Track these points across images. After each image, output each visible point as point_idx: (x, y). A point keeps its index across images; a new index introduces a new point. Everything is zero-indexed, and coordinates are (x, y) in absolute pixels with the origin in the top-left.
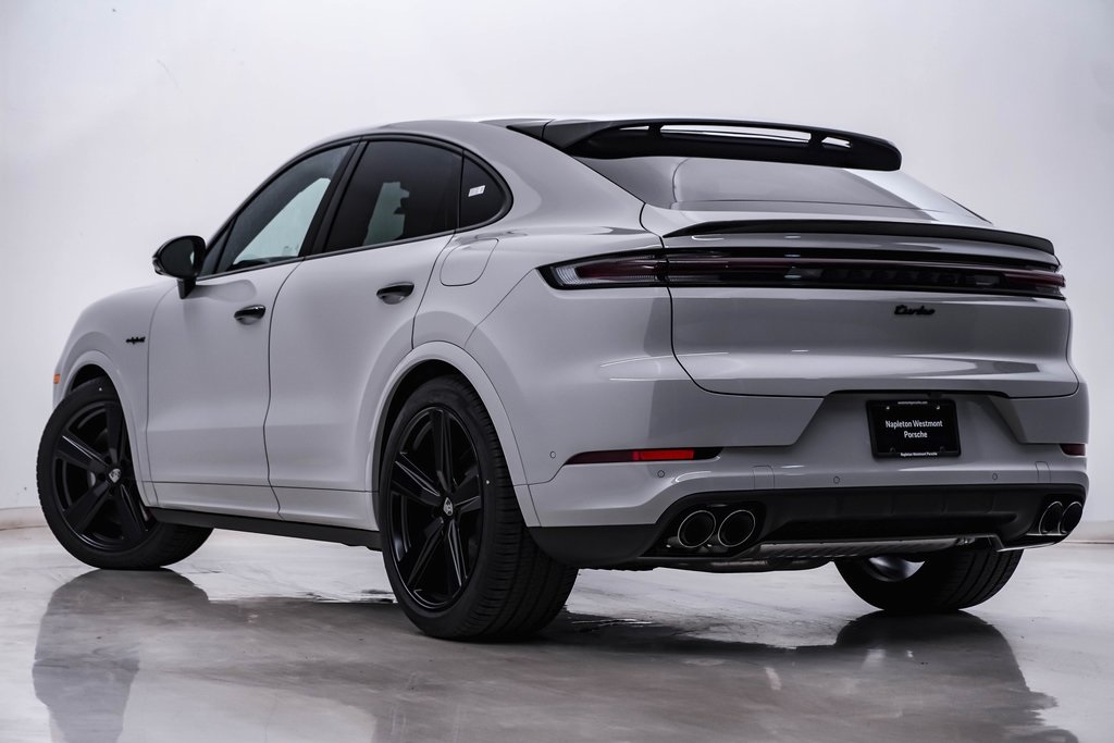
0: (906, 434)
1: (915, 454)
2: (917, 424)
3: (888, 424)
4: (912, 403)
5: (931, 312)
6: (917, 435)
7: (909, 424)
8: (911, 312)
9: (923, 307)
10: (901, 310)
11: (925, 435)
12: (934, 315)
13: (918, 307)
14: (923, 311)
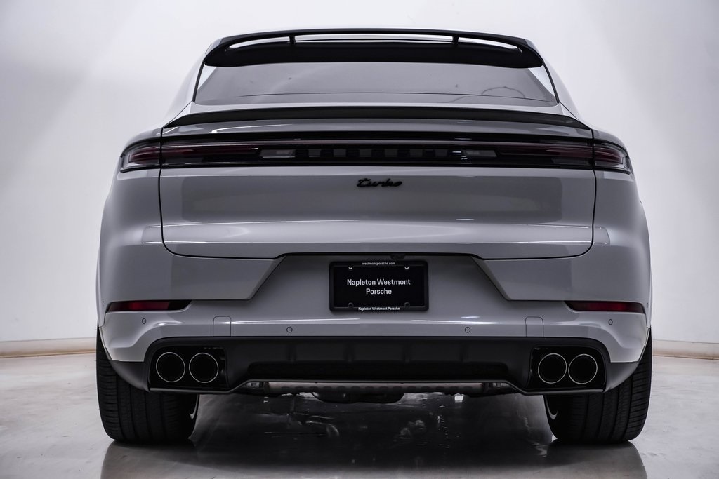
0: (368, 290)
1: (374, 309)
2: (380, 282)
3: (349, 282)
4: (377, 264)
5: (399, 184)
6: (379, 292)
7: (373, 282)
8: (375, 185)
9: (389, 180)
10: (365, 183)
11: (390, 292)
12: (401, 186)
13: (384, 180)
14: (388, 183)
